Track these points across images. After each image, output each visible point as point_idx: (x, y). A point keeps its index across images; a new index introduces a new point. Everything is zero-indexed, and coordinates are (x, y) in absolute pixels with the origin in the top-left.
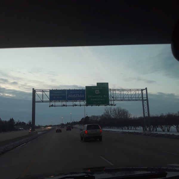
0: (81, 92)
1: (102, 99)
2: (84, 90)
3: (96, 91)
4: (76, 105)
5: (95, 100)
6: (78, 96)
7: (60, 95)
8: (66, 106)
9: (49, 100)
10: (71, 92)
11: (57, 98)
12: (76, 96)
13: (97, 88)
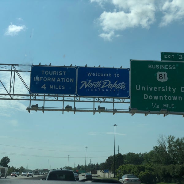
0: (118, 75)
1: (175, 98)
2: (126, 70)
3: (158, 73)
4: (101, 110)
5: (156, 98)
6: (110, 86)
7: (59, 80)
8: (75, 110)
9: (28, 94)
10: (89, 74)
11: (51, 87)
12: (102, 84)
13: (163, 67)
